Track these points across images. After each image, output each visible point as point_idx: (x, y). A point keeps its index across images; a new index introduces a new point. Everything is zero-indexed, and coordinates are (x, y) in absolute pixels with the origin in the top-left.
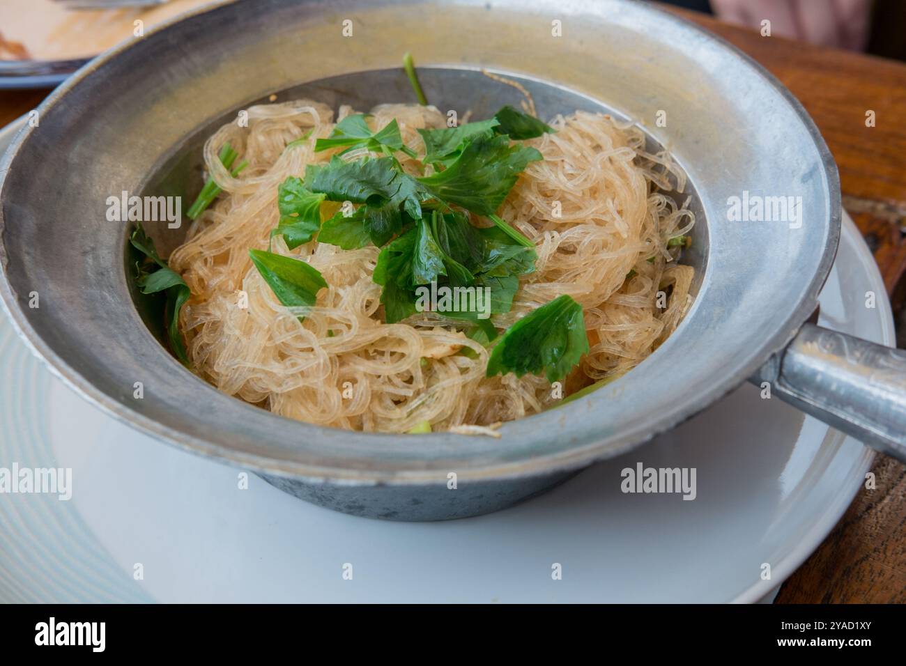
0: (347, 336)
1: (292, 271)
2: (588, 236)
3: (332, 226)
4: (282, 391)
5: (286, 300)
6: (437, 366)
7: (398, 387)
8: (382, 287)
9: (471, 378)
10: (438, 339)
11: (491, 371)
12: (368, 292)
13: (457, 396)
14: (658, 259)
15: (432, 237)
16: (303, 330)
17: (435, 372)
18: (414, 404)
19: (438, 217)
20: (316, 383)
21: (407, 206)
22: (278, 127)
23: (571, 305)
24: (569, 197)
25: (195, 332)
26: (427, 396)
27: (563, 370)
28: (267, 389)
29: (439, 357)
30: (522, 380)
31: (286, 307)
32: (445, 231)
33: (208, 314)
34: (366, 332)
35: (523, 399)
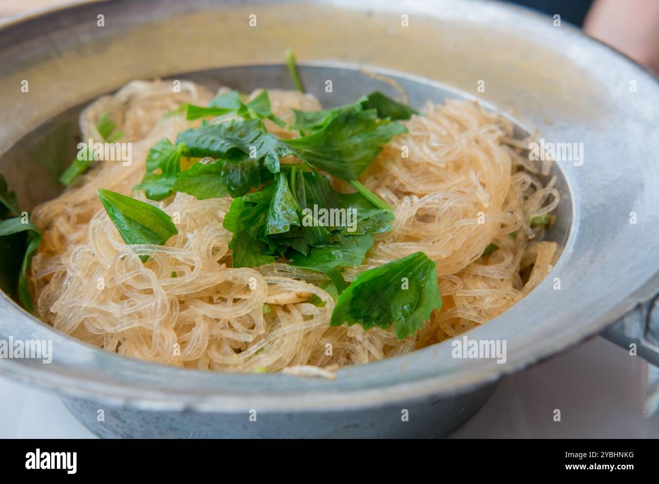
0: (189, 278)
1: (143, 215)
2: (447, 202)
3: (188, 176)
4: (115, 330)
5: (129, 238)
6: (281, 314)
7: (239, 332)
8: (232, 234)
9: (314, 325)
10: (284, 285)
11: (336, 320)
12: (217, 237)
13: (298, 343)
14: (520, 236)
15: (288, 189)
16: (144, 270)
17: (279, 320)
18: (252, 350)
19: (297, 174)
20: (152, 324)
21: (267, 161)
22: (157, 103)
23: (424, 261)
24: (432, 170)
25: (46, 281)
26: (267, 342)
27: (414, 324)
28: (102, 330)
29: (283, 303)
30: (369, 333)
31: (128, 245)
32: (303, 187)
33: (60, 264)
34: (210, 274)
35: (369, 353)
